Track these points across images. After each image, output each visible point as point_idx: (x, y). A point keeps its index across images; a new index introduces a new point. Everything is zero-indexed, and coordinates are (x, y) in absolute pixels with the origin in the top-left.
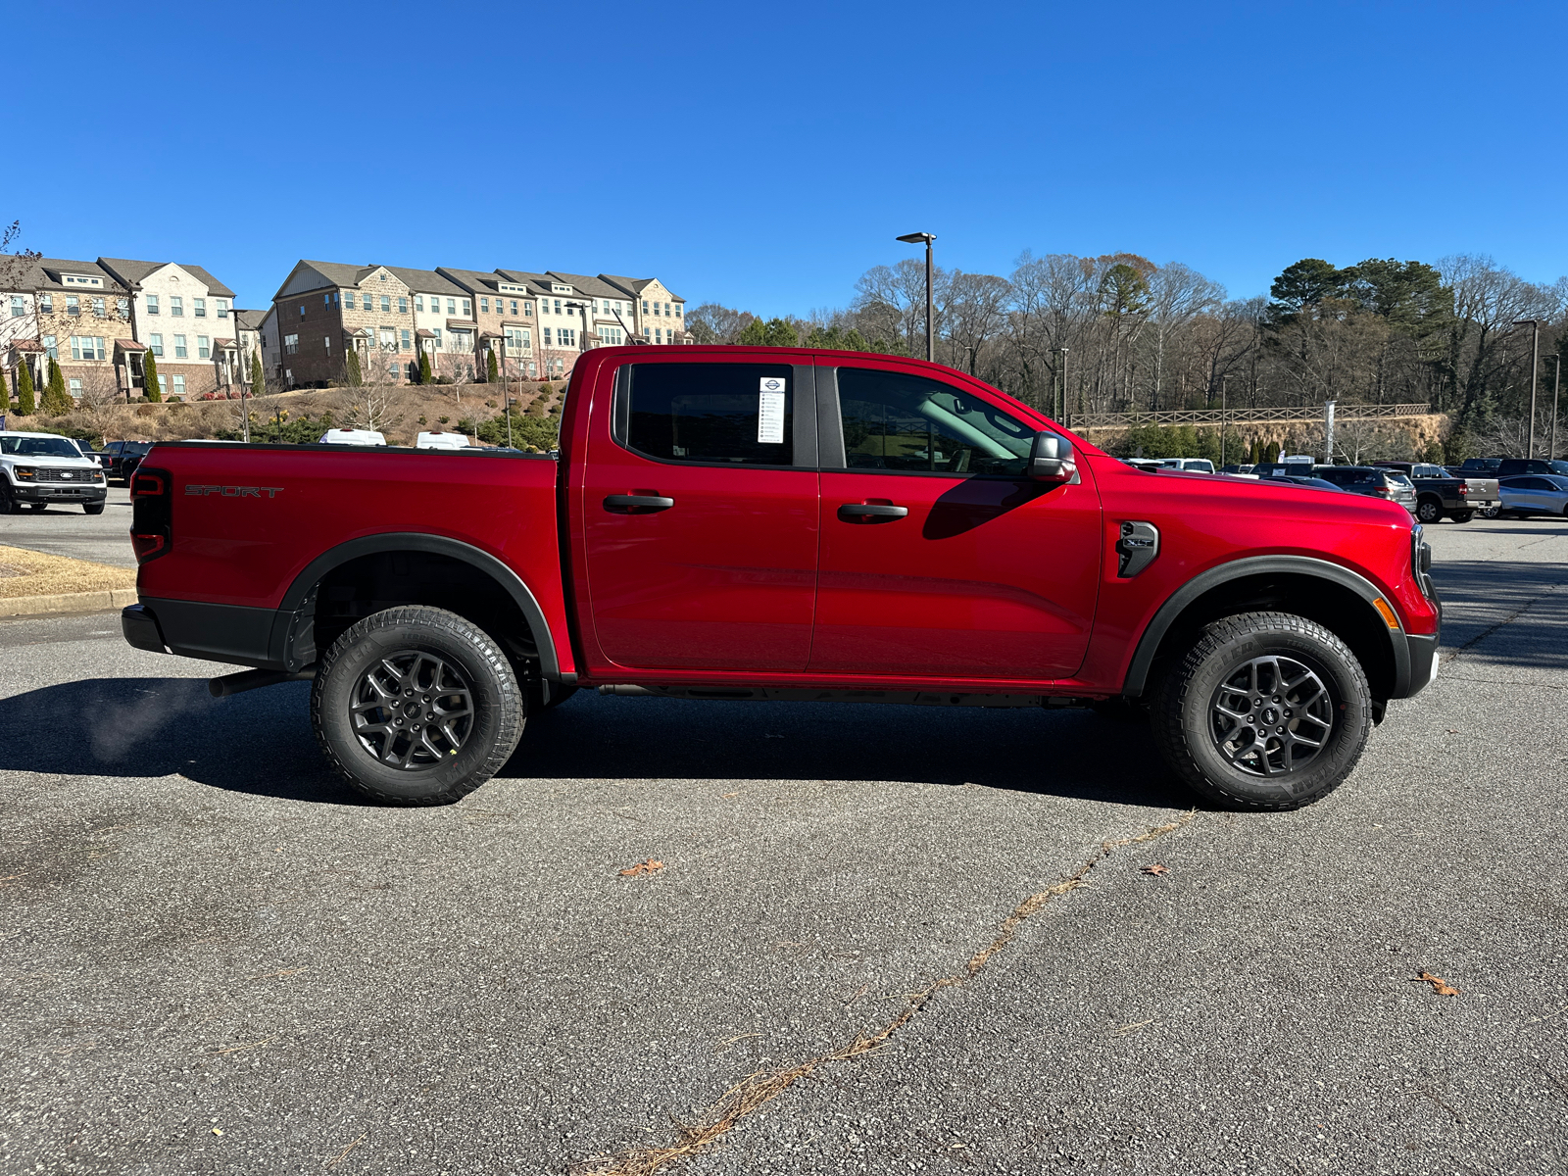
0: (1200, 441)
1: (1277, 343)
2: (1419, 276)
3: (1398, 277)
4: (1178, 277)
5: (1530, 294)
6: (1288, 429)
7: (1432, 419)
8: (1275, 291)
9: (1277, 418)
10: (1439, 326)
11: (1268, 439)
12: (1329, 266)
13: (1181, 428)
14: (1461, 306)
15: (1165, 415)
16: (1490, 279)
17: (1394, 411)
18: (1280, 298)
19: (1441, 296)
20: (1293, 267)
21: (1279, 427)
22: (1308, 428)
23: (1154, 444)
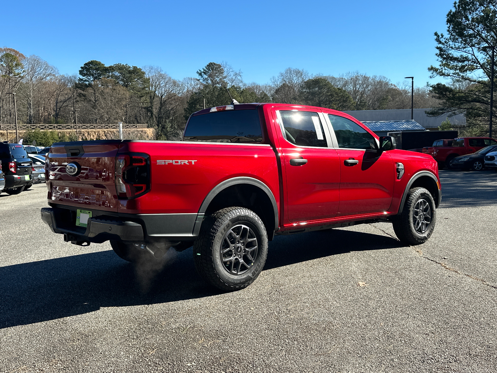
0: (60, 138)
1: (84, 96)
2: (138, 72)
3: (130, 72)
4: (36, 62)
5: (175, 83)
6: (97, 133)
7: (150, 130)
8: (81, 73)
9: (91, 128)
10: (147, 93)
11: (89, 137)
12: (103, 64)
13: (51, 132)
14: (152, 86)
15: (51, 126)
16: (162, 76)
17: (136, 127)
18: (83, 76)
19: (146, 81)
20: (88, 63)
21: (93, 132)
22: (105, 133)
23: (39, 139)
